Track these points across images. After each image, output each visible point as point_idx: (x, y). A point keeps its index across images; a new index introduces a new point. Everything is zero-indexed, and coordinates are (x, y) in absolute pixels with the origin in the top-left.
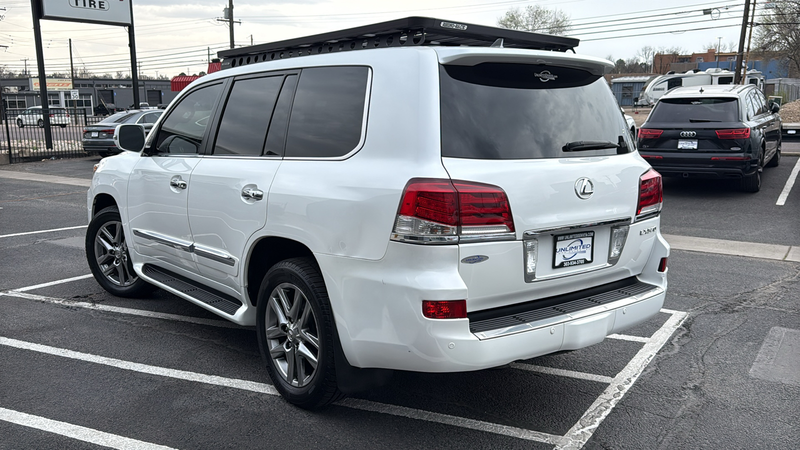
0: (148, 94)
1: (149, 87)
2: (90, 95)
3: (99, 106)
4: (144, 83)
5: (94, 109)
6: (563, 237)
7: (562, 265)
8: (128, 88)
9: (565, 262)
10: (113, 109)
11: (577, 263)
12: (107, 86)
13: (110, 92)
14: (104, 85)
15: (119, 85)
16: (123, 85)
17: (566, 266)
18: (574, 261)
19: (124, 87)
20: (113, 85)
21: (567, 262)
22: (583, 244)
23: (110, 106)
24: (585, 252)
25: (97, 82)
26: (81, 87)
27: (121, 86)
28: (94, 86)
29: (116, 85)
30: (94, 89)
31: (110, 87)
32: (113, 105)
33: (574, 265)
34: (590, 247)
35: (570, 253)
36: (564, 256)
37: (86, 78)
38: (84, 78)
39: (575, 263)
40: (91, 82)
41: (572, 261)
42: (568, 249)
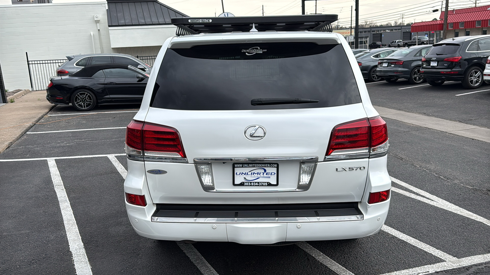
0: (403, 34)
1: (404, 30)
2: (367, 37)
3: (372, 44)
4: (401, 28)
5: (369, 46)
6: (241, 165)
7: (242, 184)
8: (391, 31)
9: (246, 182)
10: (380, 45)
11: (259, 184)
12: (378, 31)
13: (380, 35)
14: (377, 31)
15: (386, 30)
16: (388, 30)
17: (246, 185)
18: (256, 183)
19: (389, 31)
20: (382, 30)
21: (248, 182)
22: (267, 172)
23: (379, 43)
24: (269, 177)
25: (373, 29)
26: (363, 33)
27: (387, 31)
28: (371, 31)
29: (384, 30)
30: (371, 33)
31: (380, 31)
32: (380, 43)
33: (256, 185)
34: (276, 175)
35: (251, 177)
36: (245, 178)
37: (368, 27)
38: (366, 27)
39: (257, 184)
40: (369, 30)
41: (253, 182)
42: (250, 173)
